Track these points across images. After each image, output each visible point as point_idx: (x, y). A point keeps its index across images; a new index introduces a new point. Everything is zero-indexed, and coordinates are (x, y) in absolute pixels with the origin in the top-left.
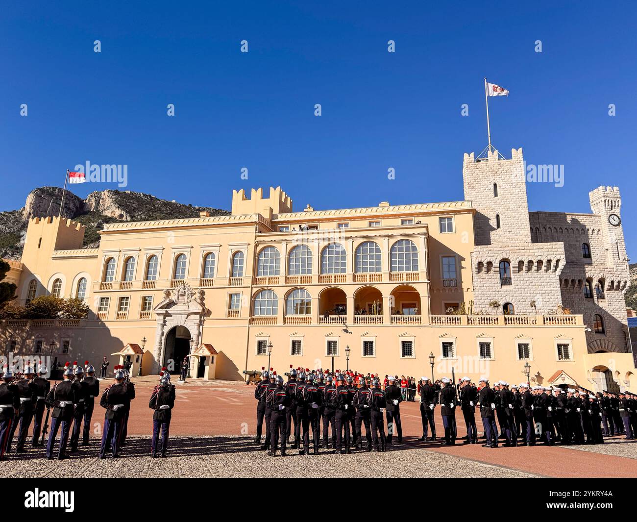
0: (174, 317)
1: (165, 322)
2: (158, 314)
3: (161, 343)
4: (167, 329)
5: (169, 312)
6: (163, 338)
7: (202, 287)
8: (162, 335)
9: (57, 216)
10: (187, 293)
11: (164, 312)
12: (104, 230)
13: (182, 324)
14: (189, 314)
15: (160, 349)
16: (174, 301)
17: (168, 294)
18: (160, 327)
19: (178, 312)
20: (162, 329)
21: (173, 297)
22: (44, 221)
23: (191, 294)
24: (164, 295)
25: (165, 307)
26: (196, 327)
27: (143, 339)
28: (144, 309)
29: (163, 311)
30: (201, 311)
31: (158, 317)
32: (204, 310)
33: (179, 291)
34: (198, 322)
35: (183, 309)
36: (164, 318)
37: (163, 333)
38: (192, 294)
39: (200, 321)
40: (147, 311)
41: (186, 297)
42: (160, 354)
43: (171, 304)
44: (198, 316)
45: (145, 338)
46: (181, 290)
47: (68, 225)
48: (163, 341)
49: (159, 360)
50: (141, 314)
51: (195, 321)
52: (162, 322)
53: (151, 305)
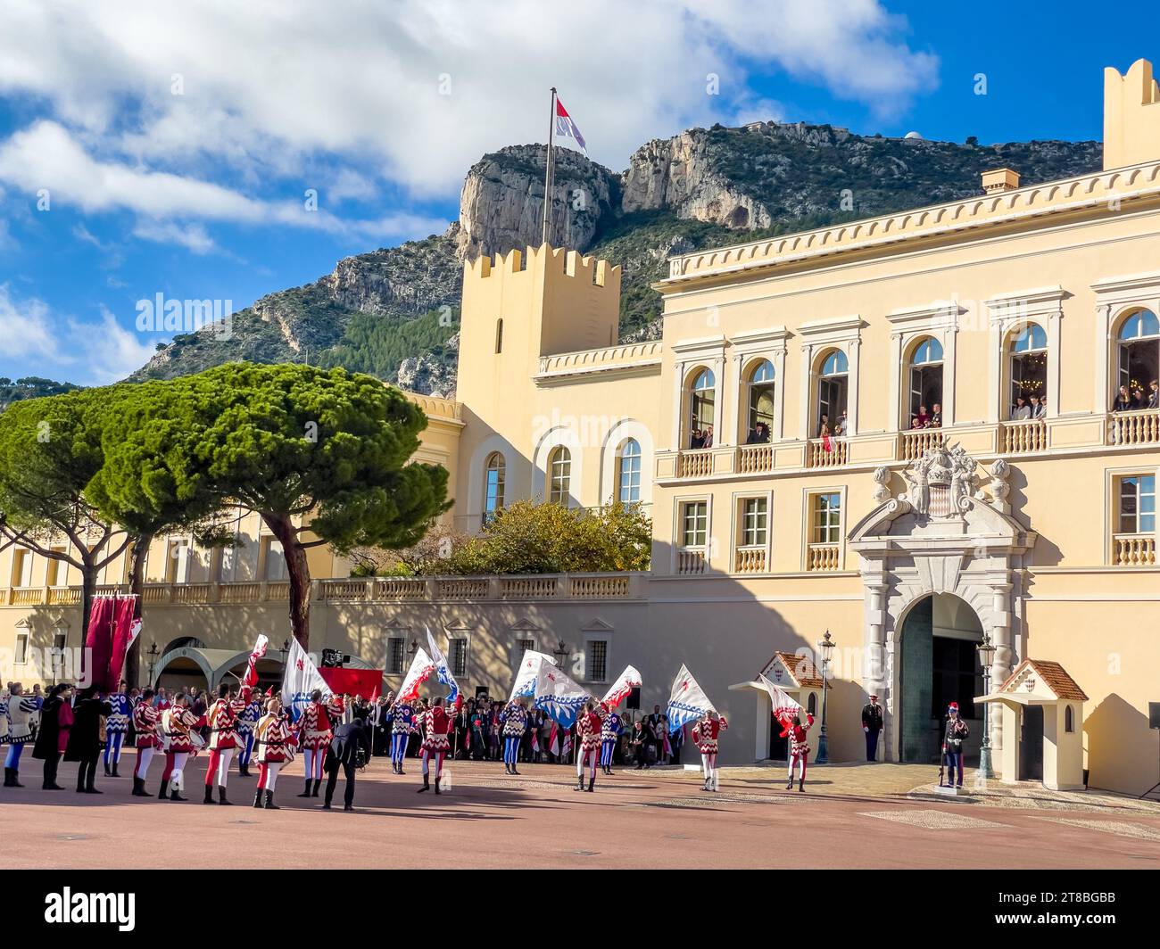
0: (920, 563)
1: (890, 581)
2: (870, 554)
4: (898, 607)
5: (904, 546)
6: (890, 635)
7: (1007, 455)
8: (887, 623)
9: (537, 245)
10: (955, 477)
11: (883, 546)
12: (672, 278)
13: (949, 589)
14: (969, 555)
16: (915, 505)
17: (891, 482)
18: (873, 600)
19: (932, 545)
20: (884, 605)
21: (912, 497)
22: (505, 264)
23: (971, 480)
24: (878, 488)
25: (886, 526)
26: (997, 601)
27: (824, 640)
28: (818, 536)
29: (880, 543)
30: (1009, 542)
31: (864, 565)
32: (1020, 537)
33: (927, 471)
34: (1002, 580)
35: (946, 536)
36: (887, 568)
37: (888, 618)
38: (975, 483)
39: (1012, 579)
40: (827, 545)
43: (907, 519)
44: (1001, 563)
45: (828, 636)
46: (936, 468)
47: (571, 271)
48: (890, 647)
50: (811, 555)
51: (991, 579)
52: (878, 581)
53: (838, 524)
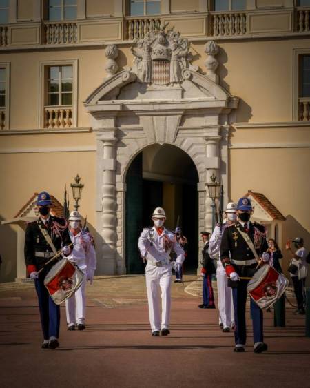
0: (144, 121)
1: (119, 134)
2: (98, 115)
3: (113, 192)
5: (131, 108)
6: (120, 178)
7: (215, 37)
8: (115, 171)
10: (173, 54)
11: (118, 108)
13: (169, 141)
14: (187, 114)
15: (113, 207)
16: (140, 76)
17: (118, 59)
18: (106, 152)
19: (157, 107)
20: (114, 155)
21: (136, 67)
23: (186, 56)
24: (109, 62)
25: (117, 92)
26: (209, 149)
27: (74, 183)
28: (53, 100)
29: (114, 105)
30: (223, 104)
31: (97, 124)
32: (229, 100)
33: (150, 50)
34: (214, 134)
35: (169, 100)
36: (117, 125)
37: (117, 165)
38: (190, 58)
39: (221, 131)
40: (60, 107)
41: (173, 67)
42: (114, 222)
43: (132, 86)
44: (213, 121)
45: (78, 181)
46: (157, 47)
48: (120, 186)
49: (114, 237)
50: (47, 115)
51: (205, 133)
52: (111, 136)
53: (71, 90)
